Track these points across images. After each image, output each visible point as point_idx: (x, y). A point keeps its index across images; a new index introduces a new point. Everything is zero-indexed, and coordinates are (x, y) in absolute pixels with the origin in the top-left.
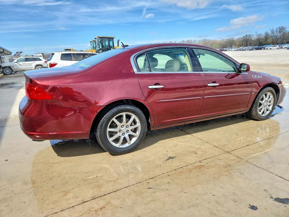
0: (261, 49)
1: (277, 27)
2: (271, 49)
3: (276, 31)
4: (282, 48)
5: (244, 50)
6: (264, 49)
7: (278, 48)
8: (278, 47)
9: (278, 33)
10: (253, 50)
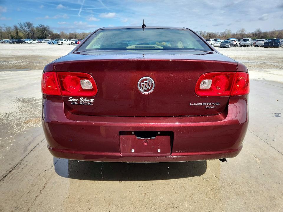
0: (22, 42)
1: (25, 22)
2: (31, 43)
3: (24, 26)
4: (40, 43)
5: (3, 43)
6: (25, 43)
7: (37, 43)
8: (36, 41)
9: (27, 28)
10: (14, 43)
